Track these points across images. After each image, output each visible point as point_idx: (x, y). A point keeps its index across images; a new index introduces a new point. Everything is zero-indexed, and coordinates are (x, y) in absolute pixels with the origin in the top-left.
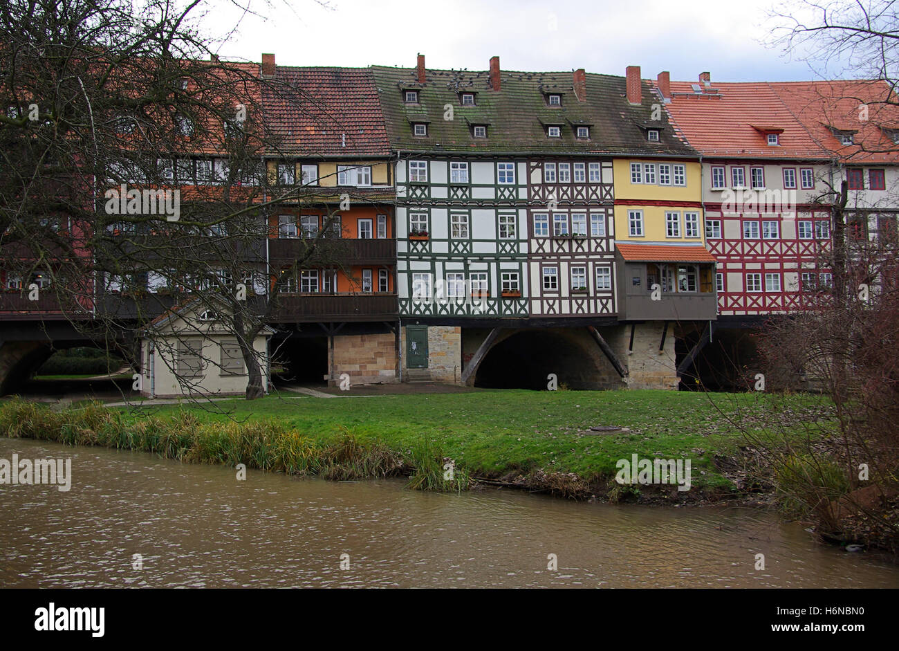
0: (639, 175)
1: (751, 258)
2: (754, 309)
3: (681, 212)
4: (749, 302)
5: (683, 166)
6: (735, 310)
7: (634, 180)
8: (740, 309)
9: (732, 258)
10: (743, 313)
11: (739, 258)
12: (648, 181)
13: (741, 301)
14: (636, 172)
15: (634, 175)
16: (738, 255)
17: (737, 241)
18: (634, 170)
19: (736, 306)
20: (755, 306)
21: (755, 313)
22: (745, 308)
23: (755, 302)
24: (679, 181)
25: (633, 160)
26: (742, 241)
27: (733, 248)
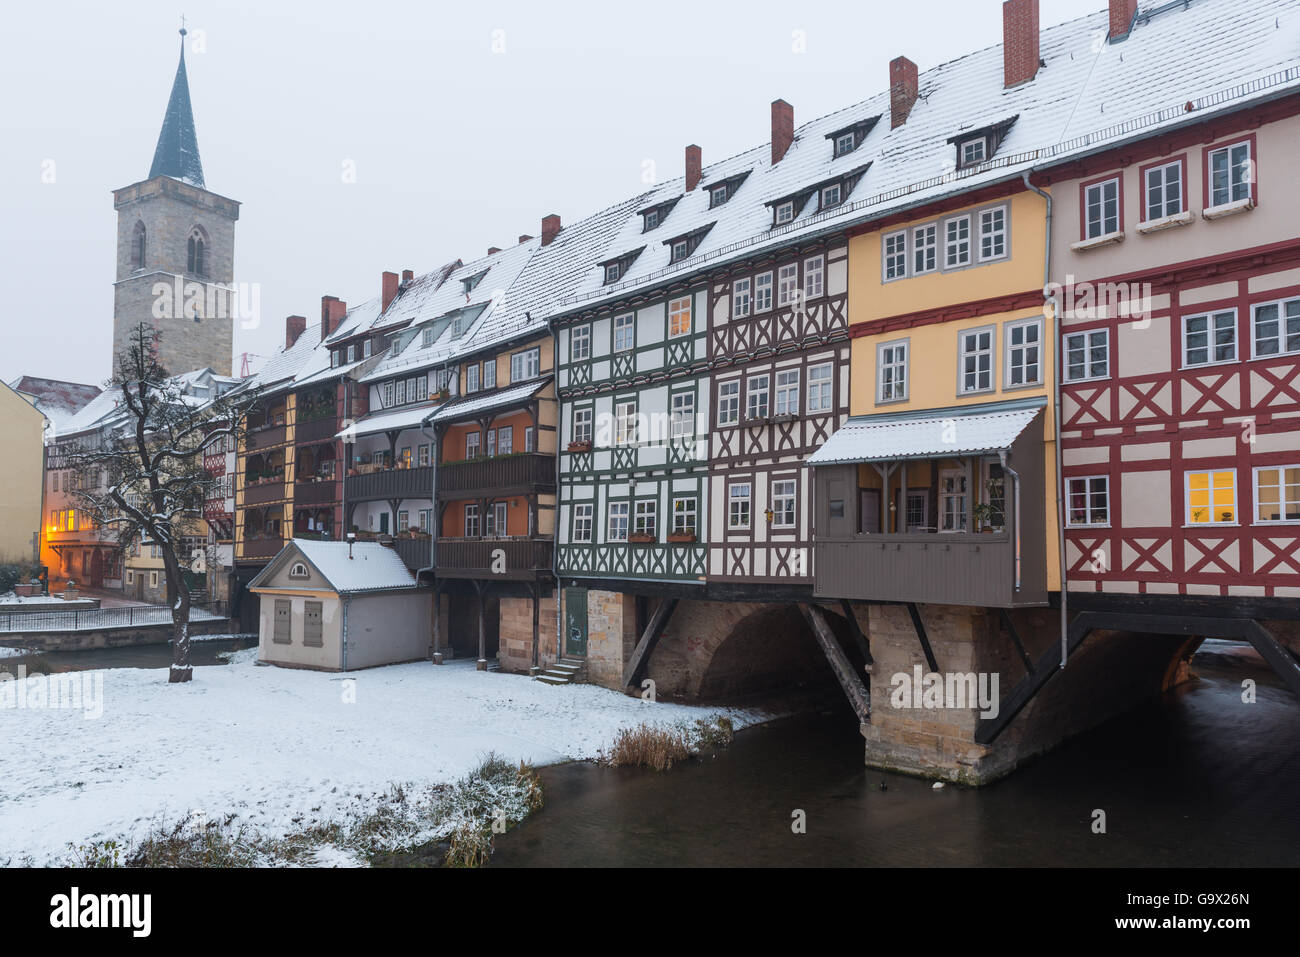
0: (901, 259)
1: (1204, 423)
2: (1210, 579)
3: (998, 326)
4: (1192, 556)
5: (1003, 208)
6: (1144, 579)
7: (891, 273)
8: (1162, 575)
9: (1140, 429)
10: (1172, 588)
11: (1161, 427)
12: (919, 268)
13: (1165, 555)
14: (896, 255)
15: (890, 262)
16: (1161, 417)
17: (1160, 379)
18: (890, 251)
19: (1147, 567)
20: (1211, 568)
21: (1214, 590)
22: (1178, 574)
23: (1211, 555)
24: (995, 247)
25: (887, 229)
26: (1175, 376)
27: (1145, 401)
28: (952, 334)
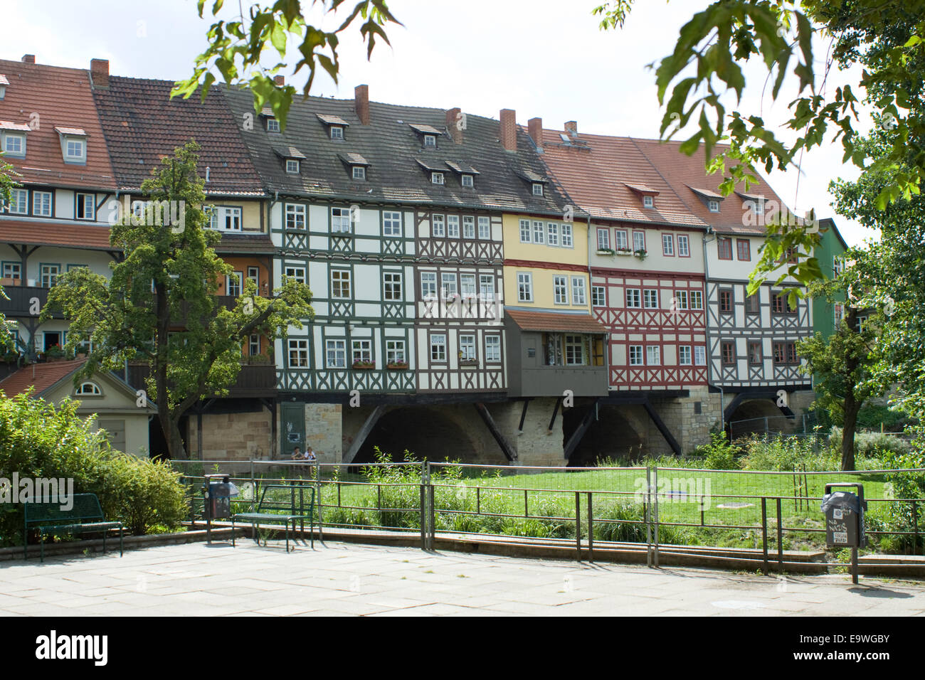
0: (528, 233)
1: (634, 328)
2: (637, 384)
3: (568, 275)
4: (632, 376)
5: (571, 225)
6: (619, 385)
7: (523, 239)
8: (624, 384)
9: (617, 328)
10: (626, 388)
11: (622, 328)
12: (537, 240)
13: (624, 376)
14: (525, 230)
15: (523, 233)
16: (622, 324)
17: (621, 310)
18: (522, 227)
19: (620, 380)
20: (637, 380)
21: (638, 388)
22: (629, 383)
23: (637, 376)
24: (567, 241)
25: (524, 217)
26: (625, 310)
27: (617, 318)
28: (552, 274)
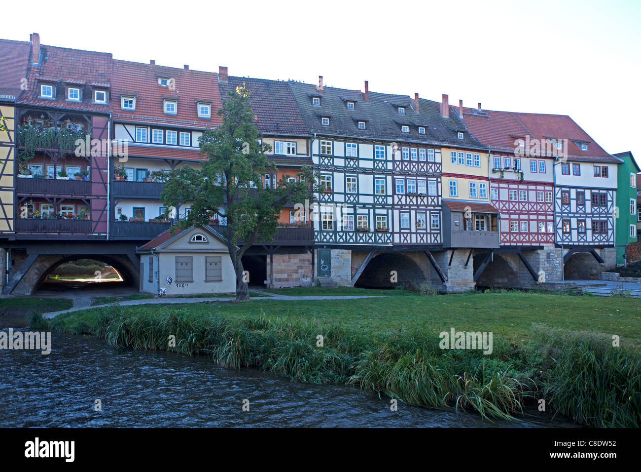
0: (455, 159)
1: (513, 212)
2: (514, 242)
3: (478, 182)
4: (512, 238)
5: (479, 155)
6: (505, 242)
7: (453, 162)
8: (507, 242)
9: (504, 211)
10: (508, 244)
11: (506, 211)
12: (460, 163)
13: (508, 237)
14: (454, 157)
15: (452, 158)
17: (506, 202)
18: (452, 155)
19: (505, 240)
20: (515, 240)
21: (515, 244)
22: (510, 241)
23: (515, 238)
24: (478, 164)
25: (454, 150)
26: (509, 202)
27: (504, 206)
28: (468, 181)
